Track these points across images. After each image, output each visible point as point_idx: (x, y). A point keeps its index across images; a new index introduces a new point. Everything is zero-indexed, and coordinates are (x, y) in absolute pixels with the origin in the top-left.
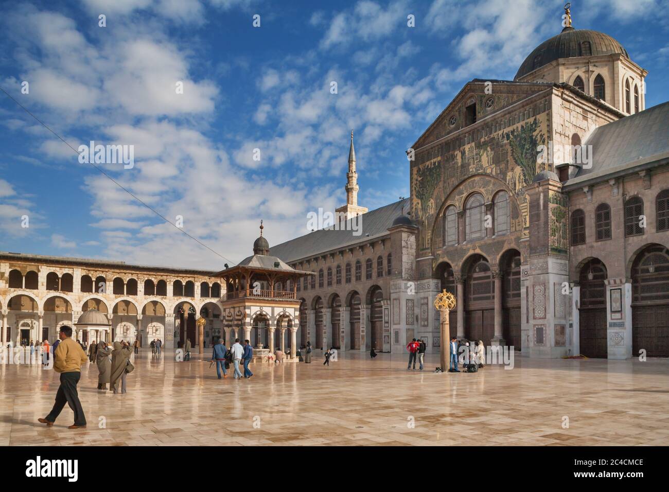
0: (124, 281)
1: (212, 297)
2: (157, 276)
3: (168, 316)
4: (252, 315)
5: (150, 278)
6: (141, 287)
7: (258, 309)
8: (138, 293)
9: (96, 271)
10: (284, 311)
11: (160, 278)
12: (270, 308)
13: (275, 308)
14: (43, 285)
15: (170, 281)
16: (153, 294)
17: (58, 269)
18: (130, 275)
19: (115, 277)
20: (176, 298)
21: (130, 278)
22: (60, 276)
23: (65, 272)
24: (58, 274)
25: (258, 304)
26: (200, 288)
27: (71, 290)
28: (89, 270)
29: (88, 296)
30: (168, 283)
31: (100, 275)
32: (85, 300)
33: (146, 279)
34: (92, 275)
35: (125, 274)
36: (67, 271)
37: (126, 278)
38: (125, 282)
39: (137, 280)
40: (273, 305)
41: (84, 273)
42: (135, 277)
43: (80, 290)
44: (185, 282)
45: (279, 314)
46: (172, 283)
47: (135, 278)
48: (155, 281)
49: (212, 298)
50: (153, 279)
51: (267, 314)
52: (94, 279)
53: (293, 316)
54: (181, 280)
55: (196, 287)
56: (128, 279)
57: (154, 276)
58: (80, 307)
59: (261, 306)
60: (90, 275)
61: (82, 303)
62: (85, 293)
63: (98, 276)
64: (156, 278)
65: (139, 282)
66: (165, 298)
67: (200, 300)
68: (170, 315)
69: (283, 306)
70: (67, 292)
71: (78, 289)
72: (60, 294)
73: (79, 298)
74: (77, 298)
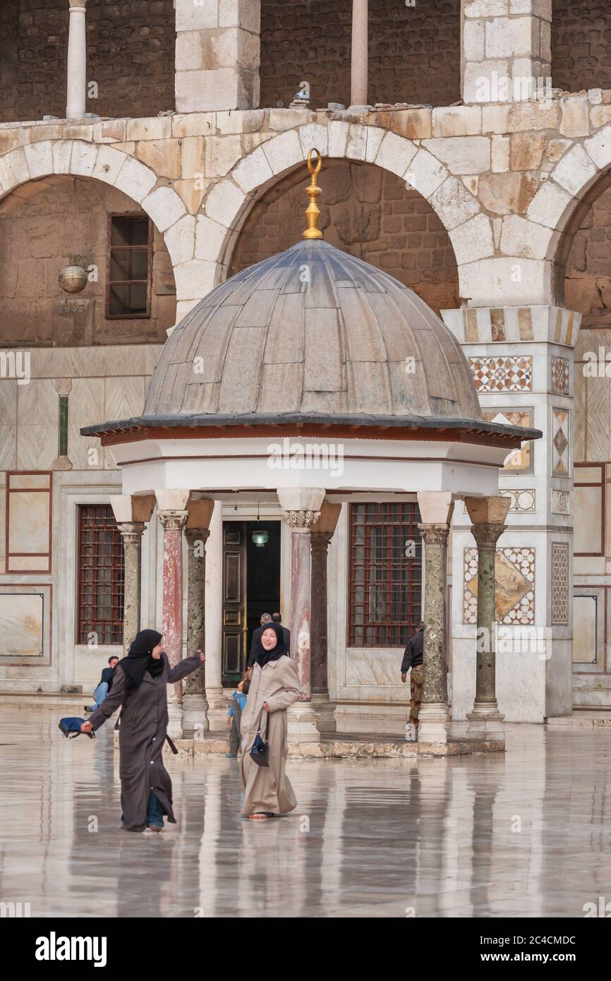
70: (405, 113)
71: (510, 60)
72: (356, 130)
73: (520, 157)
74: (500, 166)
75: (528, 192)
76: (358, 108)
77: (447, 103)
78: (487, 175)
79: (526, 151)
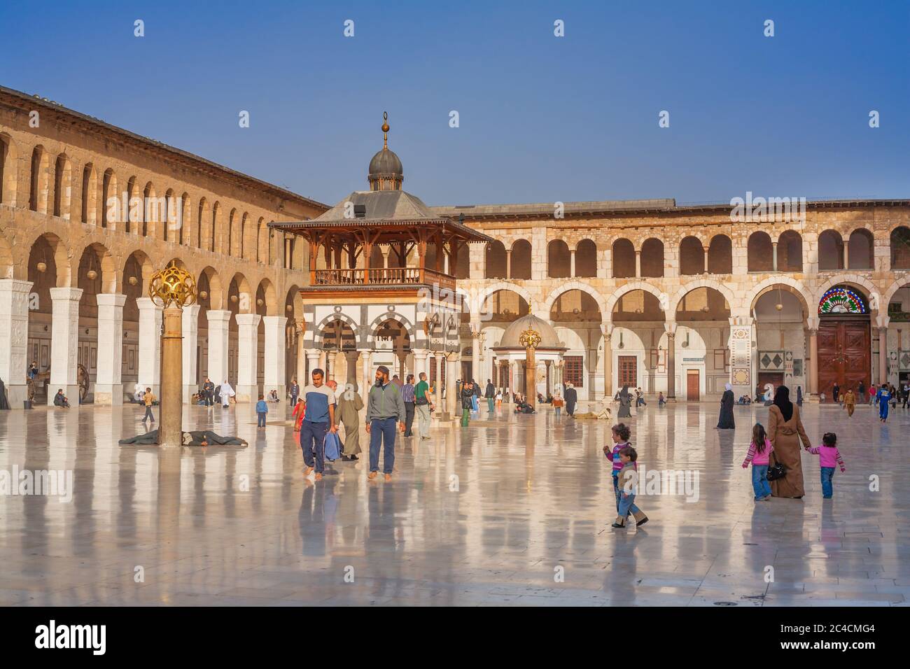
0: (635, 245)
1: (850, 268)
2: (709, 227)
3: (735, 324)
4: (317, 324)
5: (693, 234)
6: (672, 257)
7: (331, 310)
8: (666, 270)
9: (576, 229)
10: (391, 313)
11: (715, 231)
12: (359, 308)
13: (369, 307)
14: (477, 269)
15: (740, 235)
16: (702, 272)
17: (504, 232)
18: (647, 230)
19: (616, 238)
20: (755, 277)
21: (647, 237)
22: (508, 247)
23: (516, 238)
24: (505, 242)
25: (329, 301)
26: (816, 247)
27: (528, 276)
28: (562, 229)
29: (561, 286)
30: (734, 241)
31: (584, 237)
32: (555, 294)
33: (683, 236)
34: (569, 238)
35: (637, 228)
36: (519, 235)
37: (638, 240)
38: (638, 248)
39: (662, 240)
40: (364, 301)
41: (553, 235)
42: (657, 235)
43: (545, 273)
44: (778, 235)
45: (377, 320)
46: (745, 241)
47: (659, 237)
48: (705, 241)
49: (851, 272)
50: (699, 236)
51: (350, 320)
52: (572, 247)
53: (413, 323)
54: (768, 231)
55: (805, 246)
56: (642, 241)
57: (702, 228)
58: (545, 310)
59: (336, 305)
60: (565, 239)
61: (550, 301)
62: (555, 280)
63: (580, 239)
64: (705, 232)
65: (666, 245)
66: (729, 280)
67: (819, 278)
68: (741, 321)
69: (386, 300)
70: (520, 281)
71: (542, 271)
72: (509, 284)
73: (544, 291)
74: (540, 293)
75: (545, 298)
76: (508, 279)
77: (528, 279)
78: (537, 294)
79: (545, 290)
